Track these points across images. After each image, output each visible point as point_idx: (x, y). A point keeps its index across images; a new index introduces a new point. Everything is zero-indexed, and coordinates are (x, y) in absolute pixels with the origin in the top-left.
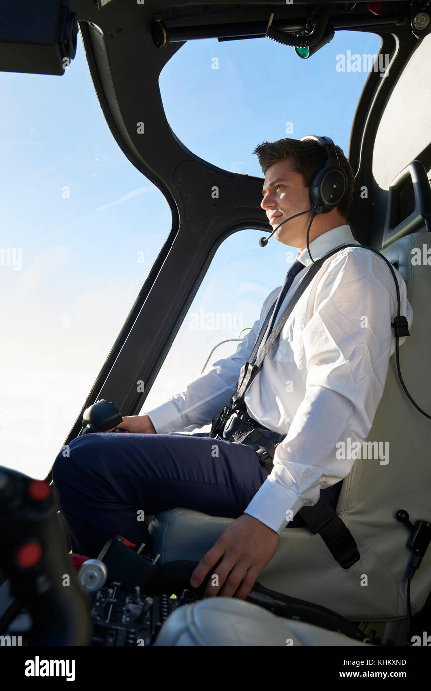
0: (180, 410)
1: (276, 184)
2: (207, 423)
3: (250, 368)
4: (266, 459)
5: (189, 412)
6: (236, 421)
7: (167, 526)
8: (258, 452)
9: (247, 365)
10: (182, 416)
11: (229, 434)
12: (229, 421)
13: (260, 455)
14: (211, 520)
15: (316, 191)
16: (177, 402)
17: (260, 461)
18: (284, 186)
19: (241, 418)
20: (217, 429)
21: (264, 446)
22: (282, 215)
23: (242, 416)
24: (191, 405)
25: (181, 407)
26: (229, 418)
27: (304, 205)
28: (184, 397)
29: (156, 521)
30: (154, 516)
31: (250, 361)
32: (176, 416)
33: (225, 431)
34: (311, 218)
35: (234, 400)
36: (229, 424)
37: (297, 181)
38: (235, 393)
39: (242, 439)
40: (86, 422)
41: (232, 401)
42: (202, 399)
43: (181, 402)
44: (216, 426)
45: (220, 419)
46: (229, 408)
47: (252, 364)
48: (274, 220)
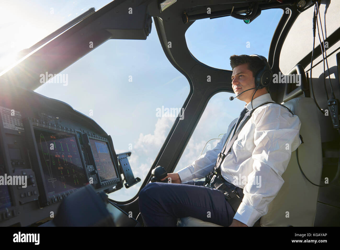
0: (192, 173)
1: (240, 75)
2: (203, 178)
3: (222, 155)
4: (228, 198)
5: (196, 173)
6: (216, 178)
7: (185, 225)
8: (225, 194)
9: (221, 153)
10: (192, 175)
11: (213, 184)
12: (213, 178)
13: (225, 196)
14: (203, 223)
15: (258, 79)
16: (190, 168)
17: (226, 199)
18: (243, 76)
19: (218, 178)
20: (208, 181)
21: (227, 192)
22: (242, 88)
23: (218, 176)
24: (197, 170)
25: (192, 171)
26: (213, 177)
27: (252, 85)
28: (194, 166)
29: (180, 221)
30: (179, 219)
31: (222, 152)
32: (190, 175)
33: (211, 182)
34: (255, 91)
35: (215, 169)
36: (213, 180)
37: (249, 75)
38: (216, 166)
39: (218, 187)
40: (153, 175)
41: (214, 169)
42: (201, 168)
43: (192, 169)
44: (207, 180)
45: (209, 177)
46: (213, 172)
47: (223, 153)
48: (237, 90)
